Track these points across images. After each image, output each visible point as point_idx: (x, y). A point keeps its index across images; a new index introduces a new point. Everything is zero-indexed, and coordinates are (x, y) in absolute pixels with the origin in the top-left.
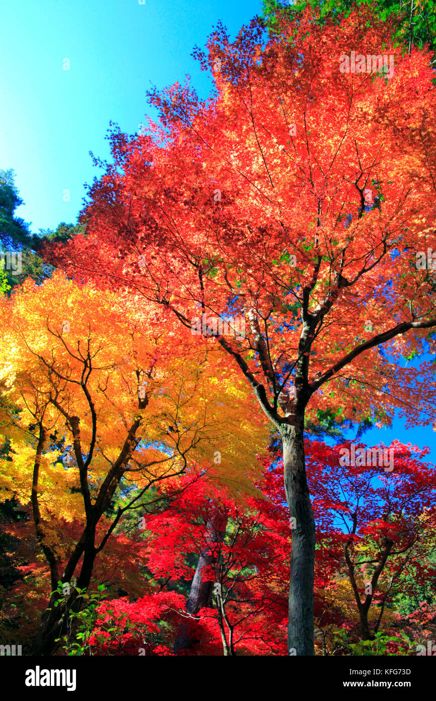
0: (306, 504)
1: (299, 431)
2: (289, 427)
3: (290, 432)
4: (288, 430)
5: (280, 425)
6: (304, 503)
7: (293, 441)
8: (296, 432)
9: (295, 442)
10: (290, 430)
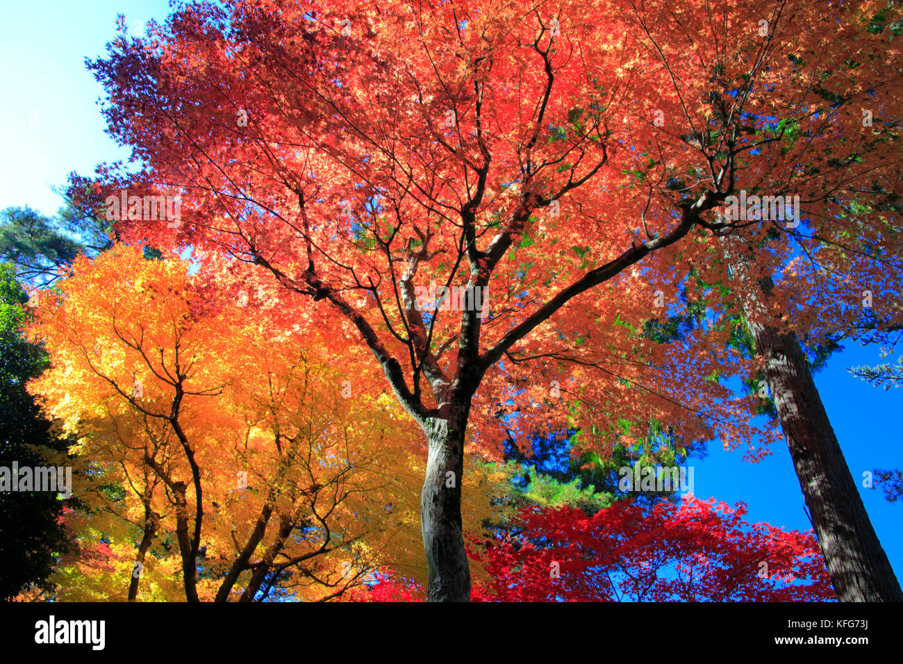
0: (451, 541)
1: (456, 427)
2: (438, 421)
3: (439, 429)
4: (437, 427)
5: (424, 421)
6: (448, 538)
7: (442, 444)
8: (449, 429)
9: (446, 443)
10: (440, 427)
